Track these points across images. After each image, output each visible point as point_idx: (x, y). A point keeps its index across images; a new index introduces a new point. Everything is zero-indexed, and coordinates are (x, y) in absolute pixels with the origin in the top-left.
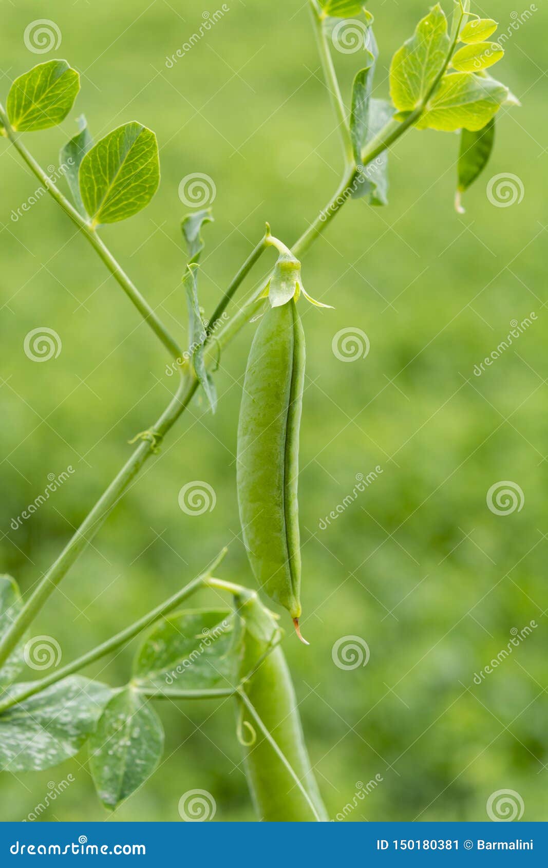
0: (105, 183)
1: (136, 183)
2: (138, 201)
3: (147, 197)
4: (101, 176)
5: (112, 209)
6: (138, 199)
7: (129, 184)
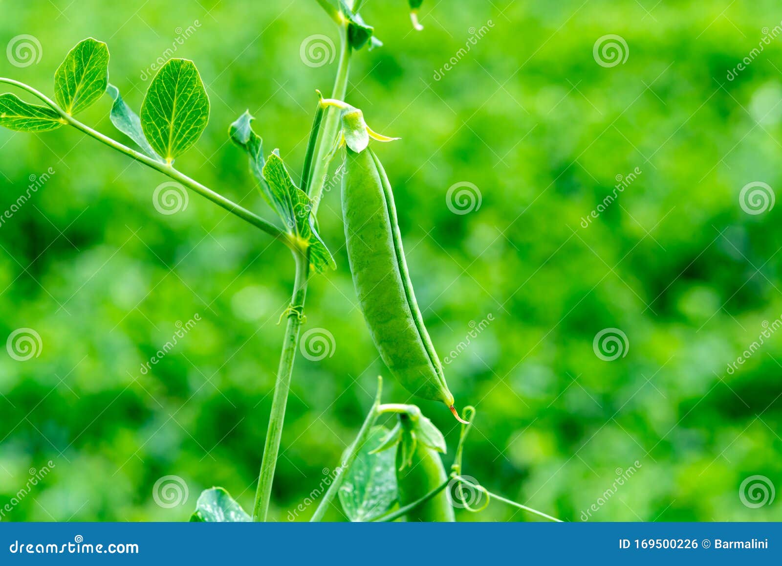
0: (166, 123)
1: (191, 111)
2: (197, 125)
3: (204, 118)
4: (160, 118)
5: (179, 143)
6: (197, 124)
7: (185, 114)
